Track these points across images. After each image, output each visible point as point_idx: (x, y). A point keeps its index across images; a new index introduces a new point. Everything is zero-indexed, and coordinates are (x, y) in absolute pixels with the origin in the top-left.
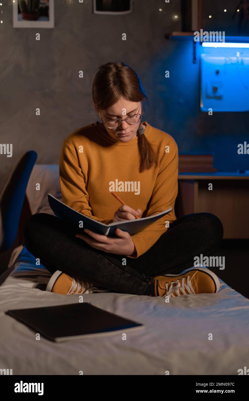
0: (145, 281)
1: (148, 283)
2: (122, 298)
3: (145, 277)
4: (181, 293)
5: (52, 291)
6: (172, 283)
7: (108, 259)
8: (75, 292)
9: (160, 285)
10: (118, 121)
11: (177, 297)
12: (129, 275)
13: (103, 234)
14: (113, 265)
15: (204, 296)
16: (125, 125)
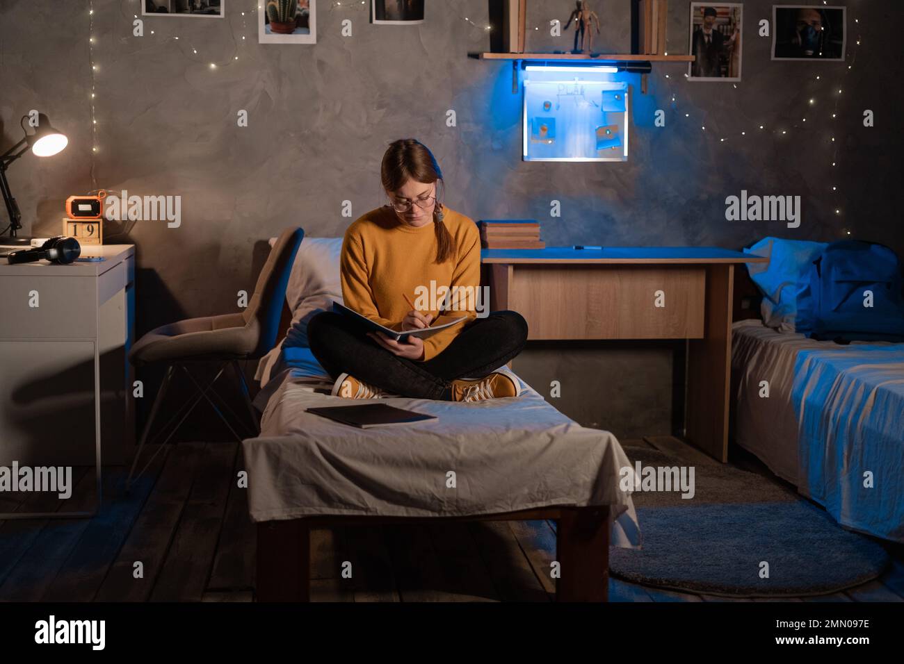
0: (442, 385)
1: (444, 387)
2: (416, 402)
3: (441, 381)
4: (480, 398)
5: (338, 395)
6: (471, 387)
7: (401, 361)
8: (362, 397)
9: (458, 390)
10: (407, 204)
11: (475, 402)
12: (423, 379)
13: (394, 339)
14: (406, 368)
15: (503, 400)
16: (416, 208)
